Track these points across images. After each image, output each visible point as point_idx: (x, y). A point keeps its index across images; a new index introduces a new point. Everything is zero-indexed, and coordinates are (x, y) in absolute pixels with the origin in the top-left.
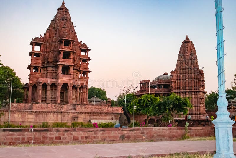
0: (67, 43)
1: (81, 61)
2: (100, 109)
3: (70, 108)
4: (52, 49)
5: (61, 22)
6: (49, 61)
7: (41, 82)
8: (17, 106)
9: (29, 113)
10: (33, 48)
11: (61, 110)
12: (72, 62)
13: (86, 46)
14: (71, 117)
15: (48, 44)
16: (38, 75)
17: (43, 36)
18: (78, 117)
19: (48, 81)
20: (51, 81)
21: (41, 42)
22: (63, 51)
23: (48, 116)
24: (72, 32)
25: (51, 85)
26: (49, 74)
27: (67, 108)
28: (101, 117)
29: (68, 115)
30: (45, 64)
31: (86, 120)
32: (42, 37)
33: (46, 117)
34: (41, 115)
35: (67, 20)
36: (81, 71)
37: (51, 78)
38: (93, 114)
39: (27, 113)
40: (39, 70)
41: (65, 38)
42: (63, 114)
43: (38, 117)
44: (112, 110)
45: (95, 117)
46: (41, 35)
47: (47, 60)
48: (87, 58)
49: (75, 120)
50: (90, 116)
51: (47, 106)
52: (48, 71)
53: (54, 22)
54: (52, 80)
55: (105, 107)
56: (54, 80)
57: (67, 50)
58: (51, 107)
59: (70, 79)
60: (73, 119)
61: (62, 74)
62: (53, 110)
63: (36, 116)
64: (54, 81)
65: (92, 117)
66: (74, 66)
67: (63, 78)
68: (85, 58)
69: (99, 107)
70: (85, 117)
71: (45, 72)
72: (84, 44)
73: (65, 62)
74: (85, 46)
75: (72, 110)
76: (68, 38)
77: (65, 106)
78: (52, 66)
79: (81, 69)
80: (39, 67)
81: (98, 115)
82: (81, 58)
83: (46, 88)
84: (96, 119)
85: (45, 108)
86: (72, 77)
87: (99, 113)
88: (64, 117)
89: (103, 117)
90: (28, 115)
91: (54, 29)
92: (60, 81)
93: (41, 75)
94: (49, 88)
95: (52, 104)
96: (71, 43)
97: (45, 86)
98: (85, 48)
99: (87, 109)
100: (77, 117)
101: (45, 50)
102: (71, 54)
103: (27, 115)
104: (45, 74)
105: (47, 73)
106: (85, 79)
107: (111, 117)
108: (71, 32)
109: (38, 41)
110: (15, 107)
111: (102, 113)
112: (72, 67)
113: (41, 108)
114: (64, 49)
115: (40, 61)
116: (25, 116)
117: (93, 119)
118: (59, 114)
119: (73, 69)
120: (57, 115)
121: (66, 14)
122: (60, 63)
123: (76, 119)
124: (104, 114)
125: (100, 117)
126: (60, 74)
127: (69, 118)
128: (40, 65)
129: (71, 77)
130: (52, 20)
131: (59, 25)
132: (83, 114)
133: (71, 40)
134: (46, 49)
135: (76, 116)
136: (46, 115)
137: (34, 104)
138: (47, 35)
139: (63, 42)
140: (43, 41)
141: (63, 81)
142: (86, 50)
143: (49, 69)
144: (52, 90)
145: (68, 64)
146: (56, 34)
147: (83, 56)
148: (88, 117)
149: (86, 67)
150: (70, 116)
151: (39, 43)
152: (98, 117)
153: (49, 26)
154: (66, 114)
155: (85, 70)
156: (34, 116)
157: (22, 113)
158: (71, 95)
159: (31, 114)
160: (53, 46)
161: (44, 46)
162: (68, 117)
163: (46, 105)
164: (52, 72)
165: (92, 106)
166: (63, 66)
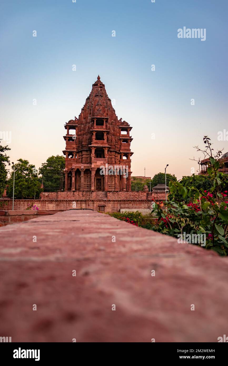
0: (100, 122)
1: (122, 141)
2: (136, 196)
3: (100, 196)
4: (86, 131)
5: (95, 99)
6: (83, 145)
7: (74, 169)
8: (48, 195)
9: (49, 203)
10: (68, 132)
11: (89, 198)
12: (106, 143)
13: (127, 124)
14: (97, 206)
15: (82, 126)
16: (73, 161)
17: (78, 118)
18: (106, 206)
19: (81, 167)
20: (84, 167)
21: (75, 124)
22: (95, 131)
23: (70, 205)
24: (109, 109)
25: (85, 171)
26: (83, 158)
27: (98, 196)
28: (135, 205)
29: (93, 204)
30: (80, 148)
31: (115, 209)
32: (76, 118)
33: (68, 206)
34: (62, 205)
35: (102, 96)
36: (121, 153)
37: (86, 164)
38: (123, 202)
39: (47, 203)
40: (74, 155)
41: (97, 116)
42: (87, 202)
43: (59, 207)
44: (157, 197)
45: (127, 206)
46: (75, 117)
47: (82, 143)
48: (129, 138)
49: (102, 210)
50: (120, 204)
51: (74, 194)
52: (83, 155)
53: (89, 101)
54: (86, 165)
55: (143, 193)
56: (88, 165)
57: (100, 130)
58: (79, 195)
59: (105, 162)
60: (99, 208)
61: (95, 157)
62: (81, 199)
63: (57, 205)
64: (88, 167)
65: (122, 206)
66: (109, 148)
67: (96, 162)
68: (126, 138)
69: (136, 193)
70: (114, 205)
71: (81, 157)
72: (124, 121)
73: (98, 143)
74: (125, 124)
75: (102, 198)
76: (101, 116)
77: (95, 194)
78: (86, 149)
79: (121, 151)
80: (73, 152)
81: (130, 203)
82: (121, 138)
83: (80, 174)
84: (128, 208)
85: (71, 196)
86: (107, 160)
87: (131, 200)
88: (89, 205)
89: (136, 205)
90: (49, 204)
91: (89, 108)
92: (93, 166)
93: (76, 161)
94: (82, 174)
95: (79, 192)
96: (105, 121)
97: (78, 172)
98: (125, 126)
99: (120, 197)
100: (104, 206)
101: (80, 133)
102: (105, 134)
103: (47, 204)
104: (80, 159)
105: (82, 158)
106: (127, 162)
107: (148, 205)
108: (107, 110)
109: (72, 124)
110: (46, 196)
111: (135, 201)
112: (106, 148)
113: (67, 196)
114: (97, 128)
115: (75, 146)
116: (45, 206)
117: (124, 208)
118: (82, 202)
119: (108, 151)
120: (81, 204)
121: (101, 90)
122: (92, 145)
123: (103, 208)
124: (137, 202)
125: (133, 205)
126: (93, 158)
127: (94, 208)
128: (75, 150)
129: (105, 160)
130: (87, 99)
131: (93, 103)
132: (112, 202)
133: (103, 118)
134: (81, 131)
135: (102, 205)
136: (68, 204)
137: (59, 192)
138: (82, 116)
139: (95, 121)
140: (77, 123)
141: (97, 165)
142: (128, 128)
143: (84, 153)
144: (88, 176)
145: (101, 146)
146: (90, 114)
147: (123, 136)
148: (118, 206)
149: (127, 148)
150: (95, 205)
151: (73, 126)
152: (131, 205)
153: (84, 106)
154: (91, 203)
155: (126, 152)
156: (55, 206)
157: (41, 203)
158: (107, 181)
159: (51, 203)
160: (87, 127)
161: (78, 128)
162: (93, 206)
163: (72, 193)
164: (87, 156)
165: (127, 193)
166: (95, 148)
